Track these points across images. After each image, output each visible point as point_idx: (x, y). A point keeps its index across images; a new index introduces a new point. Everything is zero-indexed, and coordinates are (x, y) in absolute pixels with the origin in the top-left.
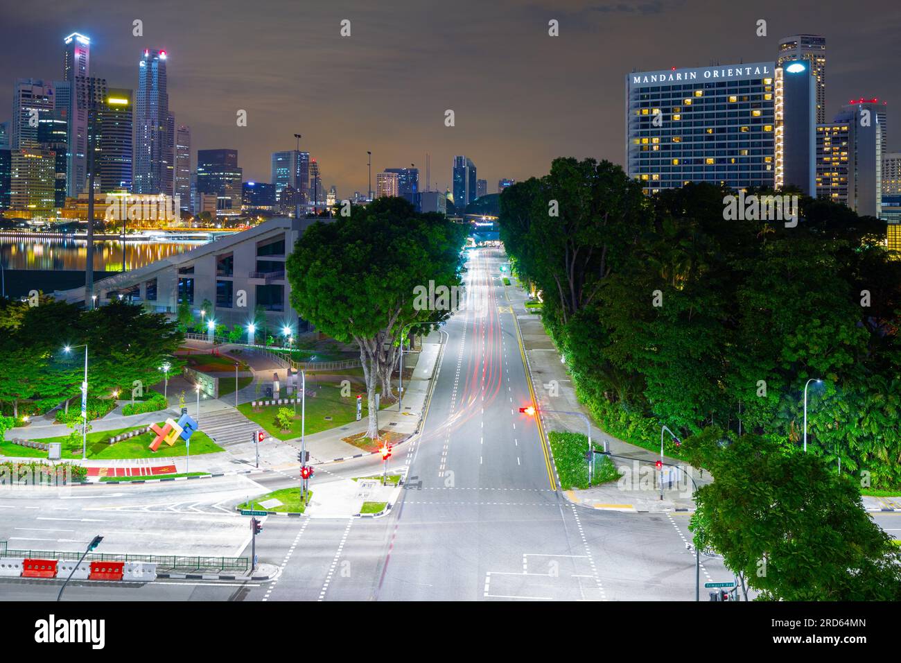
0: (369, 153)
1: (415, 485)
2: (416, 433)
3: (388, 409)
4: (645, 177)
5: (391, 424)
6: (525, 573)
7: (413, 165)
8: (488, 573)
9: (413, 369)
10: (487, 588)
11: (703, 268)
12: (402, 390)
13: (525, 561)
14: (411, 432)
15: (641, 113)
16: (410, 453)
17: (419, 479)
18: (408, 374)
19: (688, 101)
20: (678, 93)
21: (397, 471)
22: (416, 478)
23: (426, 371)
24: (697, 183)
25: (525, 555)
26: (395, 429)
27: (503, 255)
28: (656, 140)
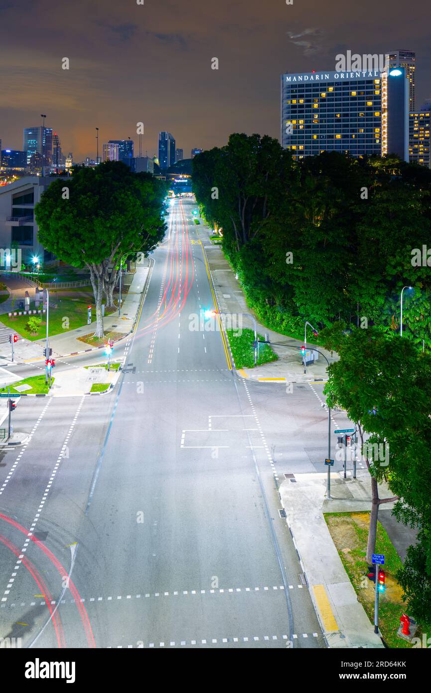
0: (97, 129)
1: (131, 370)
2: (132, 332)
3: (111, 315)
4: (294, 147)
5: (113, 326)
6: (210, 429)
7: (129, 138)
8: (184, 431)
9: (129, 286)
10: (183, 442)
11: (333, 211)
12: (121, 301)
13: (210, 421)
14: (127, 332)
15: (291, 103)
16: (128, 346)
17: (134, 366)
18: (126, 289)
19: (324, 94)
20: (317, 89)
21: (117, 360)
22: (131, 365)
23: (138, 287)
24: (329, 152)
25: (210, 417)
26: (115, 330)
27: (194, 202)
28: (301, 122)
